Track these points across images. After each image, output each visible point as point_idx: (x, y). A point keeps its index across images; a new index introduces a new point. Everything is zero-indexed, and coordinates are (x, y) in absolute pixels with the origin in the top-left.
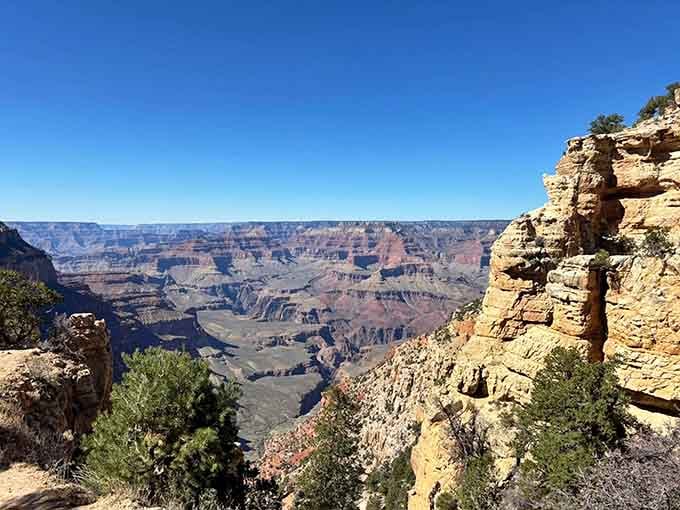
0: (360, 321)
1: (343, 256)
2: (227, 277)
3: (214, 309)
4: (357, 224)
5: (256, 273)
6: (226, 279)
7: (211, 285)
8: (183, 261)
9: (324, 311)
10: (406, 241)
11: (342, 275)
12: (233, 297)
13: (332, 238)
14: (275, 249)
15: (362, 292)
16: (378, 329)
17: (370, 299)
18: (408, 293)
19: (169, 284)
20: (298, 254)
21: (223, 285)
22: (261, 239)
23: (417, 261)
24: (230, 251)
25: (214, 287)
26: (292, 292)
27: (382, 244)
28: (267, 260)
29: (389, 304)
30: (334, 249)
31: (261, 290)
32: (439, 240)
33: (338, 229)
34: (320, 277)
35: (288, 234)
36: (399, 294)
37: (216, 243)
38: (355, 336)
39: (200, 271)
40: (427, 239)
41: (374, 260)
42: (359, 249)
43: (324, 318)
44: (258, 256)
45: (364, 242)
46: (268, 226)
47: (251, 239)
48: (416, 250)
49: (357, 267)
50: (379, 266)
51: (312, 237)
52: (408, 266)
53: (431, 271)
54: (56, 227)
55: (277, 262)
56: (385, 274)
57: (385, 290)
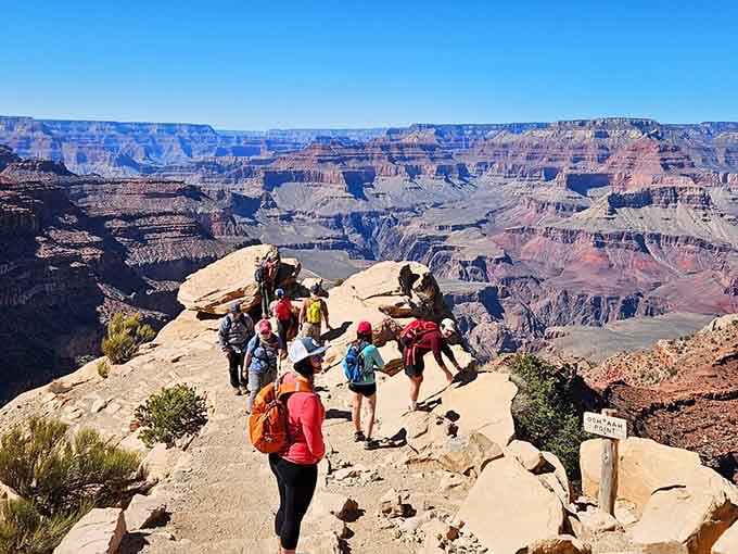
0: (561, 283)
1: (550, 174)
2: (361, 202)
3: (326, 247)
4: (582, 124)
5: (407, 200)
6: (360, 206)
7: (336, 213)
8: (300, 177)
9: (498, 261)
10: (664, 150)
11: (544, 205)
12: (366, 232)
13: (537, 147)
14: (443, 163)
15: (572, 233)
16: (592, 295)
17: (584, 246)
18: (657, 237)
19: (267, 207)
20: (480, 172)
21: (353, 214)
22: (424, 147)
23: (680, 182)
24: (374, 163)
25: (338, 218)
26: (455, 228)
27: (621, 157)
28: (429, 180)
29: (617, 256)
30: (536, 164)
31: (409, 223)
32: (728, 152)
33: (550, 133)
34: (507, 208)
35: (470, 143)
36: (640, 238)
37: (353, 151)
38: (549, 306)
39: (324, 191)
40: (707, 150)
41: (602, 180)
42: (580, 164)
43: (498, 273)
44: (414, 172)
45: (592, 152)
46: (440, 131)
47: (407, 146)
48: (681, 166)
49: (571, 193)
50: (608, 191)
51: (505, 146)
52: (662, 191)
53: (706, 200)
54: (158, 130)
55: (444, 183)
56: (616, 202)
57: (613, 231)
